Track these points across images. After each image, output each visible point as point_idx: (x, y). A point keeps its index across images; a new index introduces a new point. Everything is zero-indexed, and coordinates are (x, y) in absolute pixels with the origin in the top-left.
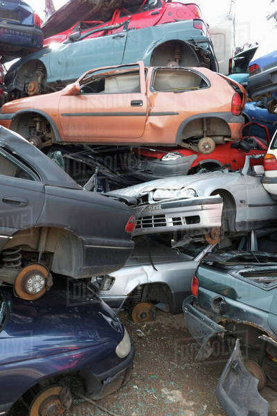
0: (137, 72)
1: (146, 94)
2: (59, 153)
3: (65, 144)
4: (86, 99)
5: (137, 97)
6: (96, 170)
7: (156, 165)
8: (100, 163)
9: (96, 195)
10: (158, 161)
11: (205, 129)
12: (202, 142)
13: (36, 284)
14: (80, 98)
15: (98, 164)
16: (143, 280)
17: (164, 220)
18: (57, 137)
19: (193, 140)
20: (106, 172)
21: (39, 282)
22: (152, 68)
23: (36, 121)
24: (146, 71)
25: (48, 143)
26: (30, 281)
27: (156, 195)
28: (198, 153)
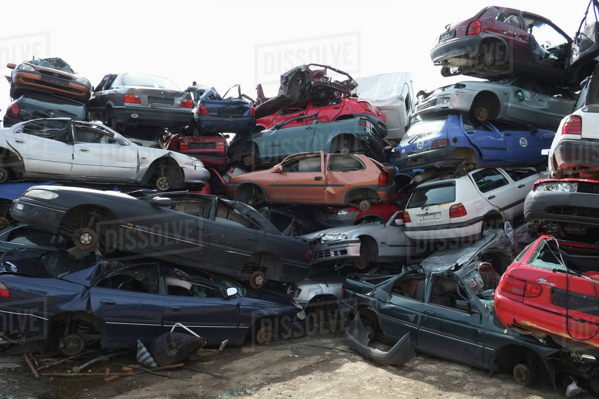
0: (320, 156)
1: (325, 172)
2: (267, 208)
3: (271, 203)
4: (286, 175)
5: (318, 174)
6: (293, 221)
7: (332, 218)
8: (296, 215)
9: (291, 238)
10: (334, 215)
11: (365, 194)
12: (362, 203)
13: (260, 280)
14: (283, 174)
15: (294, 216)
16: (319, 292)
17: (329, 253)
18: (266, 199)
19: (357, 202)
20: (300, 222)
21: (261, 279)
22: (329, 154)
23: (252, 188)
24: (325, 156)
25: (260, 202)
26: (257, 279)
27: (324, 238)
28: (360, 210)
